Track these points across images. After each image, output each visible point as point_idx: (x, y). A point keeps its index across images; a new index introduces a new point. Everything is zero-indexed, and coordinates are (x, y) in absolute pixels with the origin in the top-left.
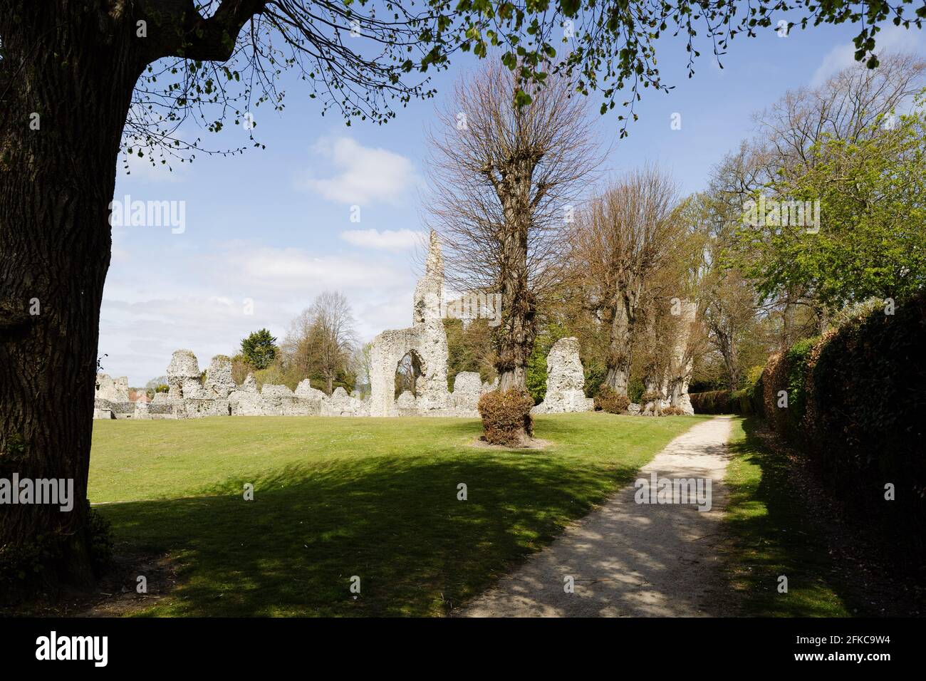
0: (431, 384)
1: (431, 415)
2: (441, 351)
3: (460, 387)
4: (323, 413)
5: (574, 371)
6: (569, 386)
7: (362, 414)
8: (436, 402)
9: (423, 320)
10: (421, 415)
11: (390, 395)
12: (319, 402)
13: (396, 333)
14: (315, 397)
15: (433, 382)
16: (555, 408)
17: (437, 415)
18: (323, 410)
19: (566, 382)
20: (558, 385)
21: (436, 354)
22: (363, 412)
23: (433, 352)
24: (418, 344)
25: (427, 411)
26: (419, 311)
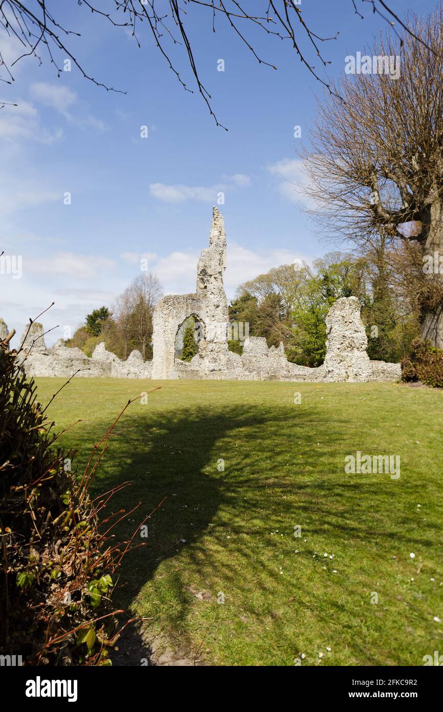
0: (211, 346)
1: (211, 377)
2: (222, 315)
3: (248, 350)
4: (113, 374)
5: (355, 331)
6: (351, 347)
7: (144, 375)
8: (217, 364)
9: (206, 287)
10: (201, 377)
11: (169, 357)
12: (110, 363)
13: (177, 298)
14: (108, 359)
15: (214, 345)
16: (337, 371)
17: (217, 377)
18: (113, 371)
19: (347, 343)
20: (339, 346)
21: (217, 318)
22: (146, 373)
23: (213, 316)
24: (200, 308)
25: (208, 372)
26: (202, 279)
